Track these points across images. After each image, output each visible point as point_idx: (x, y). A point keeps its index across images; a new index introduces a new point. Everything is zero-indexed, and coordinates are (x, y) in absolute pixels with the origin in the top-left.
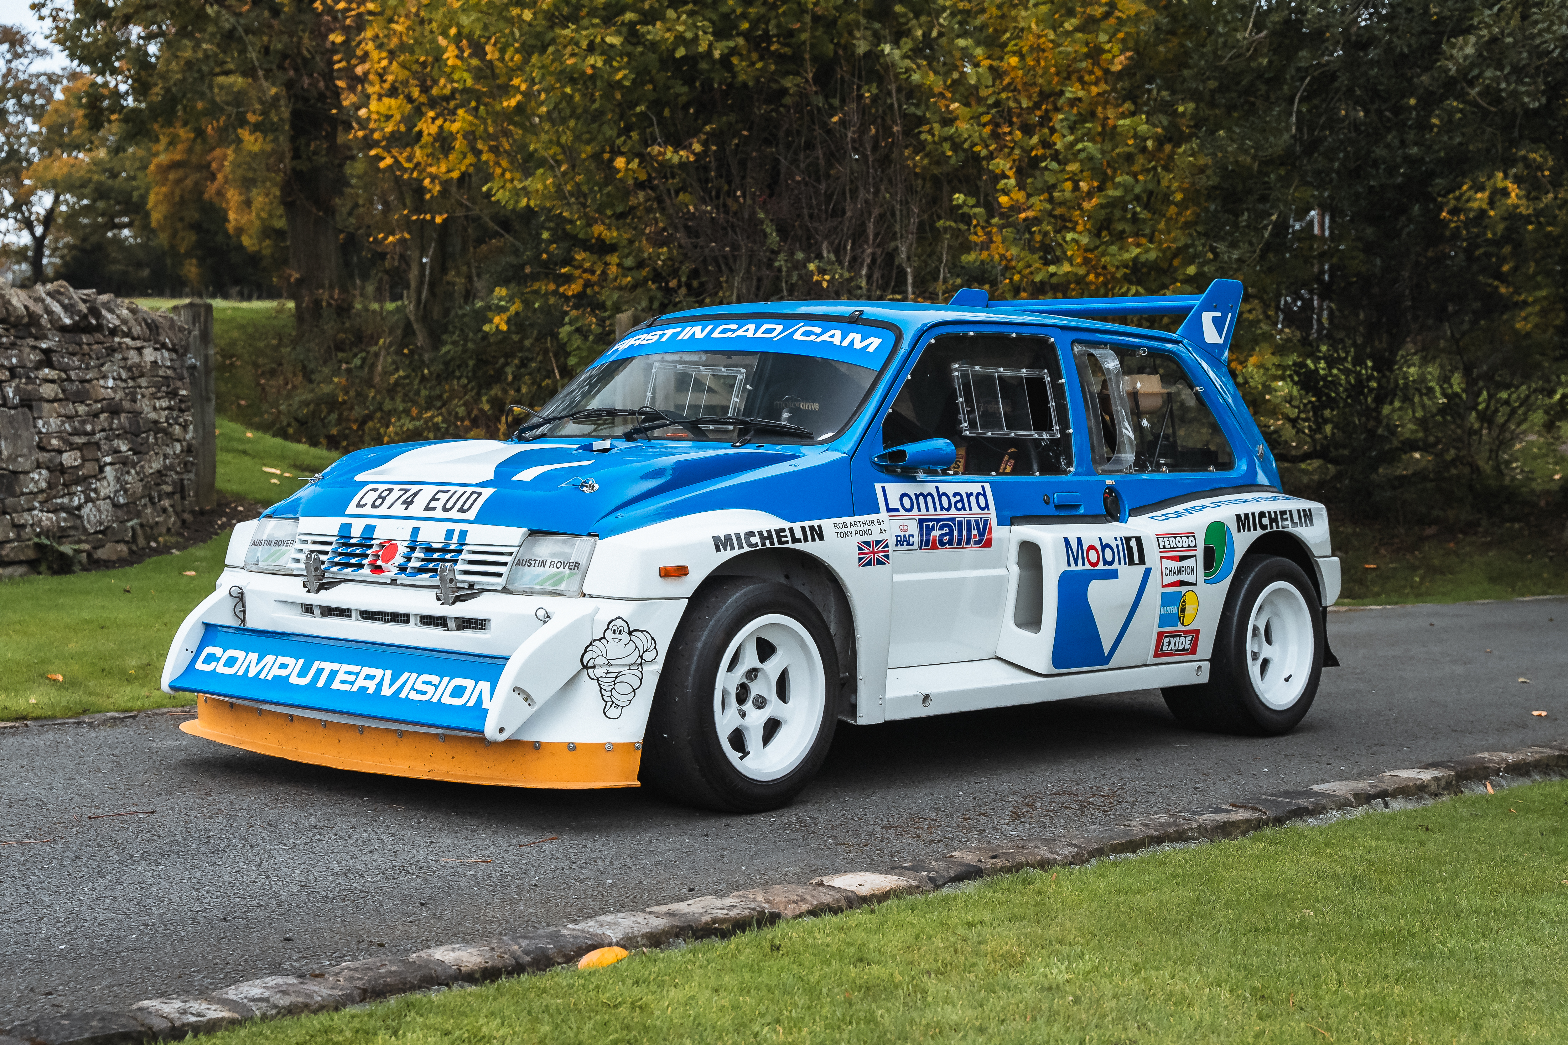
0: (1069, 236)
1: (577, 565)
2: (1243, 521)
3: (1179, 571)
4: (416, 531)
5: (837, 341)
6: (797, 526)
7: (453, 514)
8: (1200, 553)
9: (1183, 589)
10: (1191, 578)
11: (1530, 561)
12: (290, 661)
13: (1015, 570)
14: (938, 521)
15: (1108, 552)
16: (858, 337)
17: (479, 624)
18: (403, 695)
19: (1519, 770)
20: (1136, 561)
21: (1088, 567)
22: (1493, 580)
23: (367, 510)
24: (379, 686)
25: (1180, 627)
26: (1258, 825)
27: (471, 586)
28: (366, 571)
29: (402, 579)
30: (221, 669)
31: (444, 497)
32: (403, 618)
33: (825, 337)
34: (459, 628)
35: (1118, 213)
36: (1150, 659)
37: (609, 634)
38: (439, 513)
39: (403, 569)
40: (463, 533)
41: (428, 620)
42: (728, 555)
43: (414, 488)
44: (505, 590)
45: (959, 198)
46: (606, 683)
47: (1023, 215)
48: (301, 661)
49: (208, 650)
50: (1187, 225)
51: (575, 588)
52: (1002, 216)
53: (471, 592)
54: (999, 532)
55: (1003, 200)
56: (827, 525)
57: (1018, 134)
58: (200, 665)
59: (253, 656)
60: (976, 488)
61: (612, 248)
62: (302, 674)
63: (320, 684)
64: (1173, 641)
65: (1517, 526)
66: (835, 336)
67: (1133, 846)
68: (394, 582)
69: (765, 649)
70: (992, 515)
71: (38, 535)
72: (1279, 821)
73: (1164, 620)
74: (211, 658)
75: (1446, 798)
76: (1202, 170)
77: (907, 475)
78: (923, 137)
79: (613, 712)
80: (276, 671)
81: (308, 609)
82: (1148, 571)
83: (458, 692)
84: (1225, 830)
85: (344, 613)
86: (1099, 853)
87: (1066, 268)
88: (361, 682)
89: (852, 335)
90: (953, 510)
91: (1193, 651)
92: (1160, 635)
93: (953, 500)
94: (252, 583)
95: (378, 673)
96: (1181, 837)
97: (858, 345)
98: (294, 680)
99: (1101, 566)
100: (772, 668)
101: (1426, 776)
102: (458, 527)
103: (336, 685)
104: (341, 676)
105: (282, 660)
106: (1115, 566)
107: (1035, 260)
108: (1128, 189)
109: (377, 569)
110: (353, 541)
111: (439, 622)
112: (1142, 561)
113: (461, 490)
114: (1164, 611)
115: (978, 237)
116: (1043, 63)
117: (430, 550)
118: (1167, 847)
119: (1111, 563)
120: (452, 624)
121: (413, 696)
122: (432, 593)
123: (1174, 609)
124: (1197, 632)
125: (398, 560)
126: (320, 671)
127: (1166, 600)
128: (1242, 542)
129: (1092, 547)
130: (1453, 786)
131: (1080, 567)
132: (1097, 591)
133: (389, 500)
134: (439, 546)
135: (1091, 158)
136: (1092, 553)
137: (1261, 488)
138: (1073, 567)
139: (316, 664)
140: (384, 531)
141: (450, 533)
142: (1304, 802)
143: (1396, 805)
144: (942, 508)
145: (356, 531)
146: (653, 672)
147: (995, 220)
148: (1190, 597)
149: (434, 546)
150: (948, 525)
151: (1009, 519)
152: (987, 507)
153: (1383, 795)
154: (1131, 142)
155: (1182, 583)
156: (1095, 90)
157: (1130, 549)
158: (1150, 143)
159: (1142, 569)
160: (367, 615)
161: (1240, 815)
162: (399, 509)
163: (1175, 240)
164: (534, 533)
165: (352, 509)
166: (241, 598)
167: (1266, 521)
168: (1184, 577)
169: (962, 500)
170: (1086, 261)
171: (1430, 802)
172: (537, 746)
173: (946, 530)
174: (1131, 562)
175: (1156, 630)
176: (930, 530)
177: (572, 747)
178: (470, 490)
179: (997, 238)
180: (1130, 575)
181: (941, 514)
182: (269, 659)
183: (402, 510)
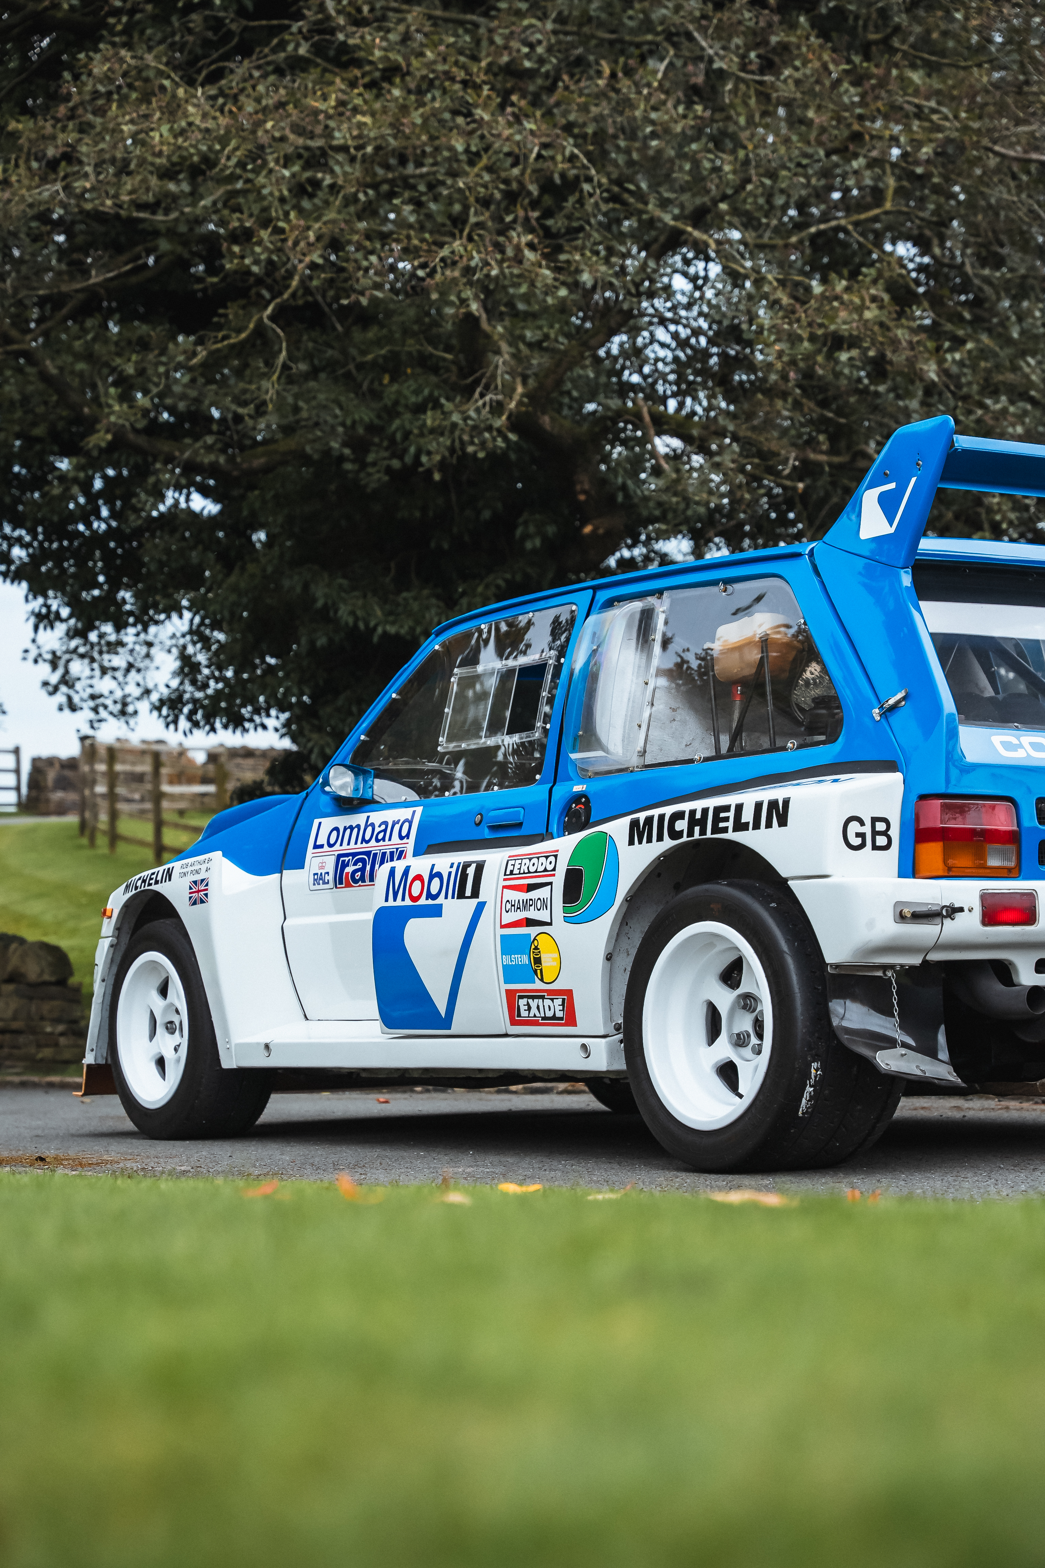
2: (640, 829)
3: (526, 905)
8: (559, 881)
9: (533, 931)
10: (543, 916)
14: (354, 855)
15: (436, 881)
20: (468, 893)
21: (408, 902)
25: (538, 985)
36: (505, 1027)
42: (126, 896)
60: (404, 814)
64: (533, 1004)
70: (409, 844)
73: (510, 973)
82: (481, 907)
90: (373, 842)
91: (570, 1021)
92: (512, 996)
93: (377, 830)
99: (423, 901)
106: (441, 900)
112: (475, 894)
114: (507, 960)
119: (435, 897)
123: (526, 959)
124: (569, 993)
127: (508, 945)
128: (638, 857)
129: (419, 877)
131: (399, 903)
132: (417, 934)
136: (417, 884)
138: (391, 903)
144: (363, 840)
148: (543, 943)
150: (364, 858)
152: (408, 836)
155: (530, 922)
157: (464, 876)
159: (474, 902)
167: (681, 825)
168: (532, 914)
169: (385, 831)
173: (360, 865)
174: (461, 895)
175: (502, 986)
176: (345, 865)
180: (458, 911)
181: (360, 847)
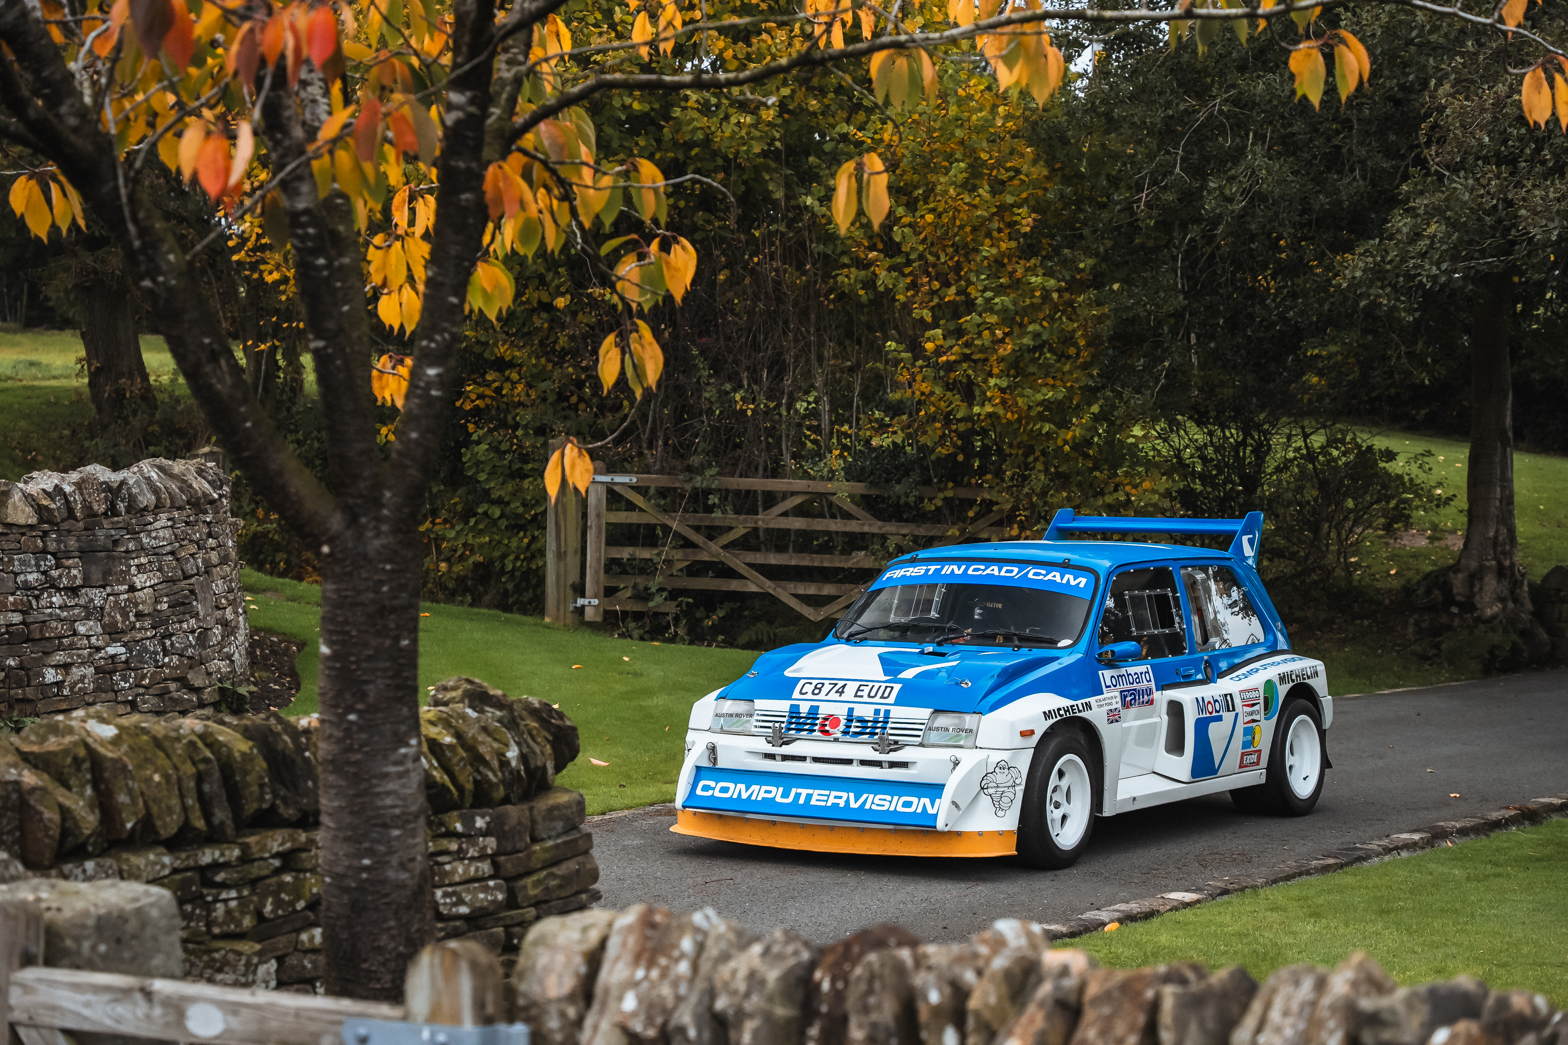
0: (992, 382)
1: (970, 731)
2: (1283, 678)
3: (1251, 714)
4: (851, 710)
5: (1058, 579)
6: (1079, 702)
7: (877, 699)
8: (1262, 701)
10: (1257, 718)
11: (1381, 656)
12: (774, 789)
13: (1165, 718)
14: (1129, 691)
15: (1217, 704)
16: (1071, 577)
17: (904, 765)
18: (867, 807)
19: (1463, 832)
20: (1231, 709)
21: (1208, 715)
22: (1352, 674)
23: (809, 696)
24: (847, 801)
25: (1252, 749)
26: (1341, 866)
27: (896, 742)
28: (817, 734)
29: (848, 738)
30: (717, 794)
31: (867, 689)
32: (849, 762)
33: (1049, 577)
34: (889, 767)
35: (1027, 357)
36: (1237, 770)
37: (996, 770)
38: (866, 699)
39: (845, 733)
40: (887, 712)
41: (863, 763)
42: (1051, 722)
43: (841, 684)
44: (921, 745)
45: (891, 345)
46: (996, 797)
47: (944, 358)
48: (781, 789)
49: (702, 783)
50: (1086, 366)
51: (971, 744)
52: (927, 359)
53: (897, 746)
54: (1157, 695)
55: (929, 346)
56: (1092, 700)
57: (936, 285)
58: (699, 792)
59: (742, 786)
60: (1143, 669)
61: (511, 365)
62: (785, 795)
63: (801, 801)
64: (1248, 758)
65: (1366, 622)
66: (1055, 576)
67: (1288, 878)
68: (836, 740)
69: (1061, 774)
70: (1153, 684)
71: (220, 680)
72: (1350, 863)
73: (1245, 745)
74: (706, 788)
75: (1428, 850)
76: (1100, 319)
77: (1111, 664)
78: (840, 279)
79: (1000, 813)
80: (762, 795)
81: (771, 756)
82: (1237, 715)
83: (907, 804)
84: (1325, 869)
85: (803, 759)
86: (1275, 881)
87: (989, 409)
88: (832, 800)
89: (1067, 576)
90: (1135, 684)
91: (1258, 763)
92: (1243, 754)
93: (1134, 677)
94: (721, 740)
95: (844, 795)
96: (1308, 873)
97: (1073, 583)
98: (779, 799)
99: (1214, 714)
100: (1064, 783)
101: (1416, 837)
102: (883, 708)
103: (813, 802)
104: (815, 797)
105: (764, 788)
106: (1221, 713)
107: (957, 400)
108: (1037, 335)
109: (826, 733)
110: (802, 715)
111: (878, 764)
112: (1234, 709)
113: (877, 685)
114: (1245, 739)
115: (904, 377)
116: (958, 223)
117: (861, 720)
118: (1304, 877)
119: (1219, 712)
120: (886, 765)
121: (874, 807)
122: (869, 747)
123: (1249, 738)
124: (1260, 751)
125: (842, 727)
126: (798, 795)
127: (1246, 732)
128: (1283, 690)
129: (1209, 701)
130: (1429, 843)
131: (1204, 715)
132: (1214, 730)
133: (825, 690)
134: (871, 719)
135: (1005, 310)
136: (1210, 706)
137: (1283, 652)
138: (1200, 715)
139: (794, 791)
140: (825, 710)
141: (877, 712)
142: (1360, 853)
143: (1404, 854)
144: (1130, 683)
145: (804, 708)
146: (1020, 790)
147: (920, 363)
148: (1257, 730)
149: (867, 719)
150: (1134, 692)
151: (1161, 687)
152: (1150, 680)
153: (1397, 848)
154: (1038, 294)
155: (1254, 721)
156: (1004, 246)
157: (1227, 701)
158: (1055, 296)
159: (1234, 714)
160: (816, 760)
161: (1331, 861)
162: (834, 696)
163: (1077, 380)
164: (937, 711)
165: (796, 694)
166: (713, 750)
167: (1293, 676)
168: (1254, 717)
169: (1138, 677)
170: (1003, 402)
171: (1419, 852)
172: (959, 834)
173: (1133, 697)
174: (1228, 710)
175: (1240, 751)
176: (1125, 697)
177: (980, 834)
178: (884, 685)
179: (919, 378)
180: (1228, 717)
181: (1130, 687)
182: (755, 788)
183: (836, 697)
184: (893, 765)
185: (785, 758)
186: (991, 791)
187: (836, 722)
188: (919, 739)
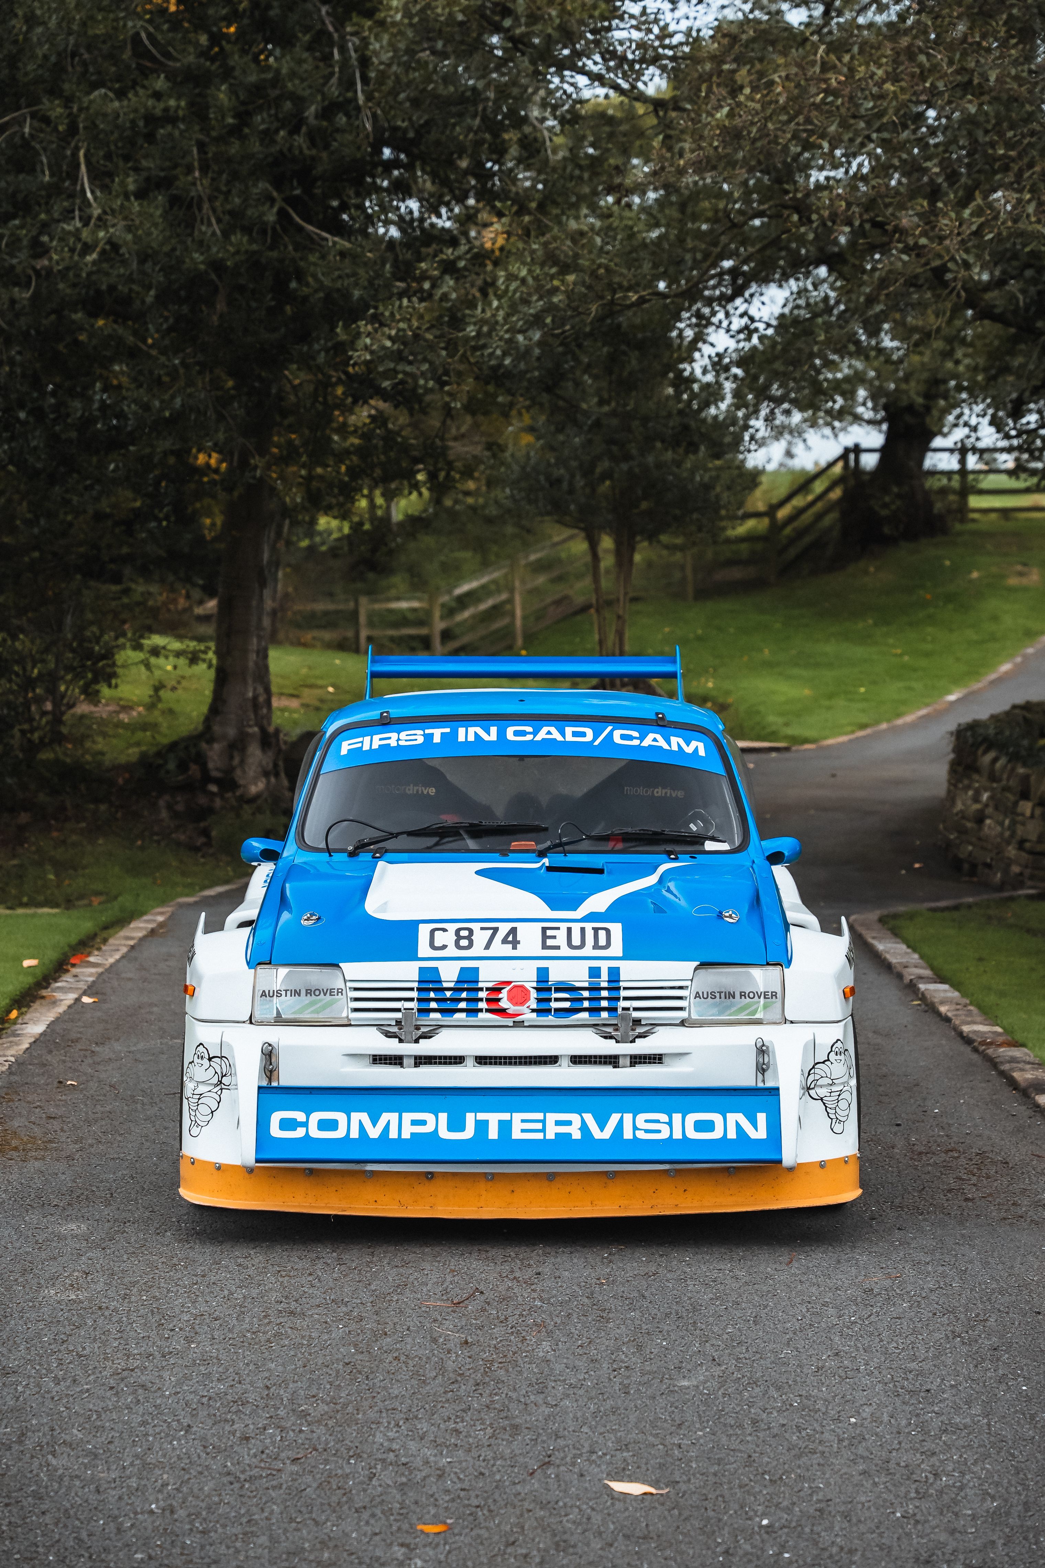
1: (774, 995)
4: (542, 971)
5: (663, 744)
7: (588, 951)
12: (429, 1117)
16: (680, 740)
17: (656, 1059)
18: (627, 1135)
23: (452, 951)
24: (584, 1128)
27: (637, 1022)
28: (483, 1015)
30: (315, 1133)
31: (557, 934)
32: (552, 1060)
33: (648, 741)
34: (633, 1064)
37: (832, 1056)
38: (565, 951)
39: (541, 1011)
40: (613, 971)
41: (577, 1060)
43: (502, 926)
44: (683, 1023)
46: (829, 1101)
48: (443, 1117)
49: (275, 1116)
51: (778, 1017)
53: (644, 1029)
58: (275, 1131)
59: (360, 1116)
62: (456, 1125)
63: (492, 1135)
66: (656, 739)
68: (519, 1025)
74: (286, 1124)
79: (838, 1128)
80: (409, 1128)
83: (704, 1126)
85: (458, 1060)
88: (553, 1129)
89: (673, 739)
94: (281, 1037)
95: (575, 1118)
97: (687, 749)
98: (447, 1135)
102: (604, 966)
103: (516, 1135)
104: (517, 1125)
105: (408, 1117)
110: (445, 985)
111: (612, 1061)
113: (576, 925)
117: (567, 988)
120: (626, 1061)
121: (644, 1136)
125: (531, 1001)
126: (482, 1123)
133: (478, 939)
134: (586, 985)
139: (470, 1116)
140: (489, 974)
141: (594, 972)
145: (449, 974)
146: (855, 1087)
149: (578, 985)
160: (482, 1060)
162: (499, 948)
164: (704, 965)
165: (424, 949)
166: (267, 1055)
177: (822, 1165)
178: (588, 926)
182: (389, 1117)
183: (507, 950)
184: (637, 1060)
185: (421, 1061)
186: (822, 1092)
187: (519, 994)
188: (683, 1015)
